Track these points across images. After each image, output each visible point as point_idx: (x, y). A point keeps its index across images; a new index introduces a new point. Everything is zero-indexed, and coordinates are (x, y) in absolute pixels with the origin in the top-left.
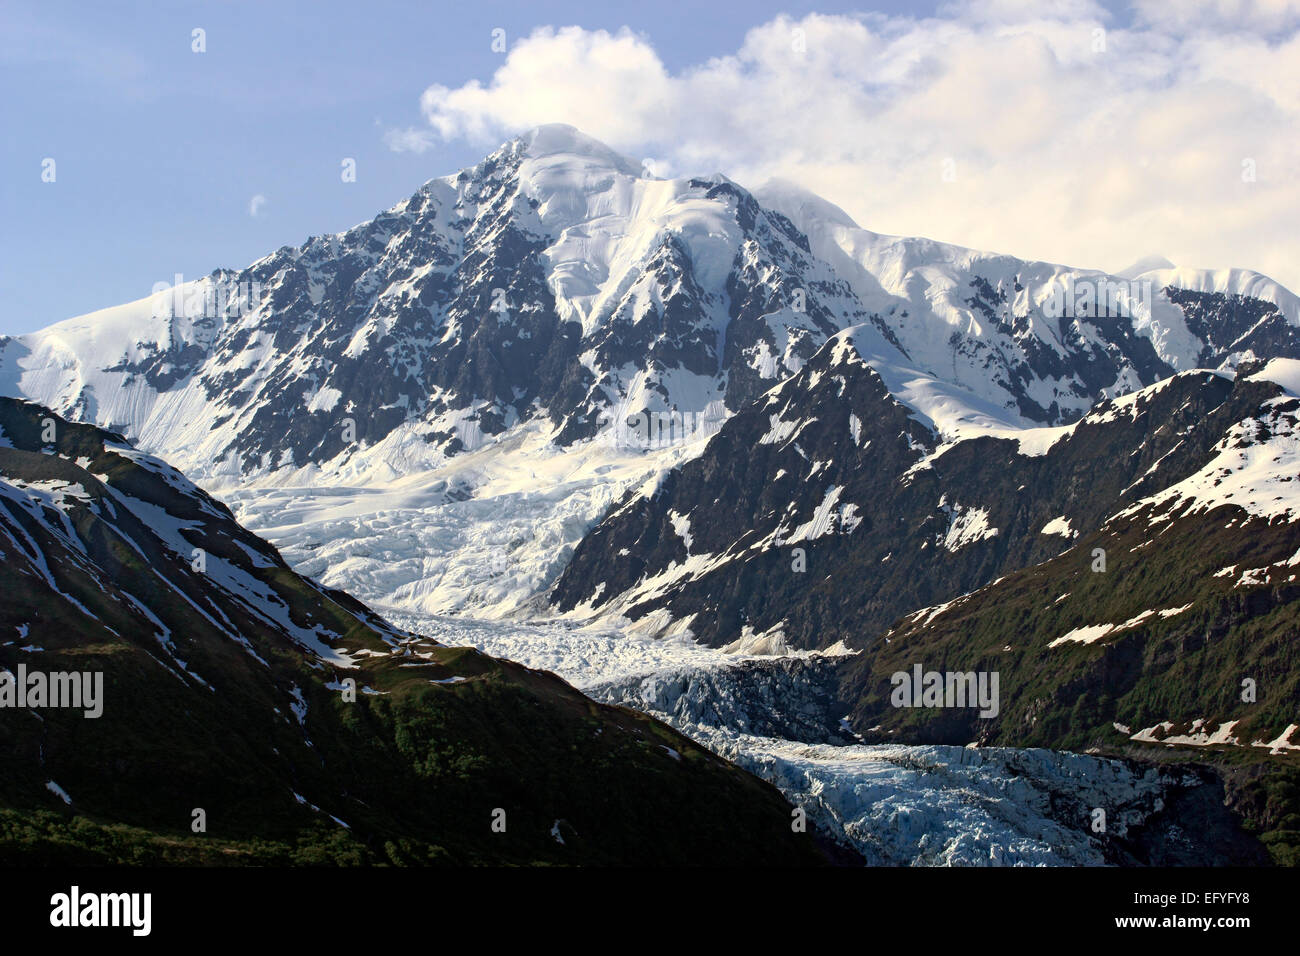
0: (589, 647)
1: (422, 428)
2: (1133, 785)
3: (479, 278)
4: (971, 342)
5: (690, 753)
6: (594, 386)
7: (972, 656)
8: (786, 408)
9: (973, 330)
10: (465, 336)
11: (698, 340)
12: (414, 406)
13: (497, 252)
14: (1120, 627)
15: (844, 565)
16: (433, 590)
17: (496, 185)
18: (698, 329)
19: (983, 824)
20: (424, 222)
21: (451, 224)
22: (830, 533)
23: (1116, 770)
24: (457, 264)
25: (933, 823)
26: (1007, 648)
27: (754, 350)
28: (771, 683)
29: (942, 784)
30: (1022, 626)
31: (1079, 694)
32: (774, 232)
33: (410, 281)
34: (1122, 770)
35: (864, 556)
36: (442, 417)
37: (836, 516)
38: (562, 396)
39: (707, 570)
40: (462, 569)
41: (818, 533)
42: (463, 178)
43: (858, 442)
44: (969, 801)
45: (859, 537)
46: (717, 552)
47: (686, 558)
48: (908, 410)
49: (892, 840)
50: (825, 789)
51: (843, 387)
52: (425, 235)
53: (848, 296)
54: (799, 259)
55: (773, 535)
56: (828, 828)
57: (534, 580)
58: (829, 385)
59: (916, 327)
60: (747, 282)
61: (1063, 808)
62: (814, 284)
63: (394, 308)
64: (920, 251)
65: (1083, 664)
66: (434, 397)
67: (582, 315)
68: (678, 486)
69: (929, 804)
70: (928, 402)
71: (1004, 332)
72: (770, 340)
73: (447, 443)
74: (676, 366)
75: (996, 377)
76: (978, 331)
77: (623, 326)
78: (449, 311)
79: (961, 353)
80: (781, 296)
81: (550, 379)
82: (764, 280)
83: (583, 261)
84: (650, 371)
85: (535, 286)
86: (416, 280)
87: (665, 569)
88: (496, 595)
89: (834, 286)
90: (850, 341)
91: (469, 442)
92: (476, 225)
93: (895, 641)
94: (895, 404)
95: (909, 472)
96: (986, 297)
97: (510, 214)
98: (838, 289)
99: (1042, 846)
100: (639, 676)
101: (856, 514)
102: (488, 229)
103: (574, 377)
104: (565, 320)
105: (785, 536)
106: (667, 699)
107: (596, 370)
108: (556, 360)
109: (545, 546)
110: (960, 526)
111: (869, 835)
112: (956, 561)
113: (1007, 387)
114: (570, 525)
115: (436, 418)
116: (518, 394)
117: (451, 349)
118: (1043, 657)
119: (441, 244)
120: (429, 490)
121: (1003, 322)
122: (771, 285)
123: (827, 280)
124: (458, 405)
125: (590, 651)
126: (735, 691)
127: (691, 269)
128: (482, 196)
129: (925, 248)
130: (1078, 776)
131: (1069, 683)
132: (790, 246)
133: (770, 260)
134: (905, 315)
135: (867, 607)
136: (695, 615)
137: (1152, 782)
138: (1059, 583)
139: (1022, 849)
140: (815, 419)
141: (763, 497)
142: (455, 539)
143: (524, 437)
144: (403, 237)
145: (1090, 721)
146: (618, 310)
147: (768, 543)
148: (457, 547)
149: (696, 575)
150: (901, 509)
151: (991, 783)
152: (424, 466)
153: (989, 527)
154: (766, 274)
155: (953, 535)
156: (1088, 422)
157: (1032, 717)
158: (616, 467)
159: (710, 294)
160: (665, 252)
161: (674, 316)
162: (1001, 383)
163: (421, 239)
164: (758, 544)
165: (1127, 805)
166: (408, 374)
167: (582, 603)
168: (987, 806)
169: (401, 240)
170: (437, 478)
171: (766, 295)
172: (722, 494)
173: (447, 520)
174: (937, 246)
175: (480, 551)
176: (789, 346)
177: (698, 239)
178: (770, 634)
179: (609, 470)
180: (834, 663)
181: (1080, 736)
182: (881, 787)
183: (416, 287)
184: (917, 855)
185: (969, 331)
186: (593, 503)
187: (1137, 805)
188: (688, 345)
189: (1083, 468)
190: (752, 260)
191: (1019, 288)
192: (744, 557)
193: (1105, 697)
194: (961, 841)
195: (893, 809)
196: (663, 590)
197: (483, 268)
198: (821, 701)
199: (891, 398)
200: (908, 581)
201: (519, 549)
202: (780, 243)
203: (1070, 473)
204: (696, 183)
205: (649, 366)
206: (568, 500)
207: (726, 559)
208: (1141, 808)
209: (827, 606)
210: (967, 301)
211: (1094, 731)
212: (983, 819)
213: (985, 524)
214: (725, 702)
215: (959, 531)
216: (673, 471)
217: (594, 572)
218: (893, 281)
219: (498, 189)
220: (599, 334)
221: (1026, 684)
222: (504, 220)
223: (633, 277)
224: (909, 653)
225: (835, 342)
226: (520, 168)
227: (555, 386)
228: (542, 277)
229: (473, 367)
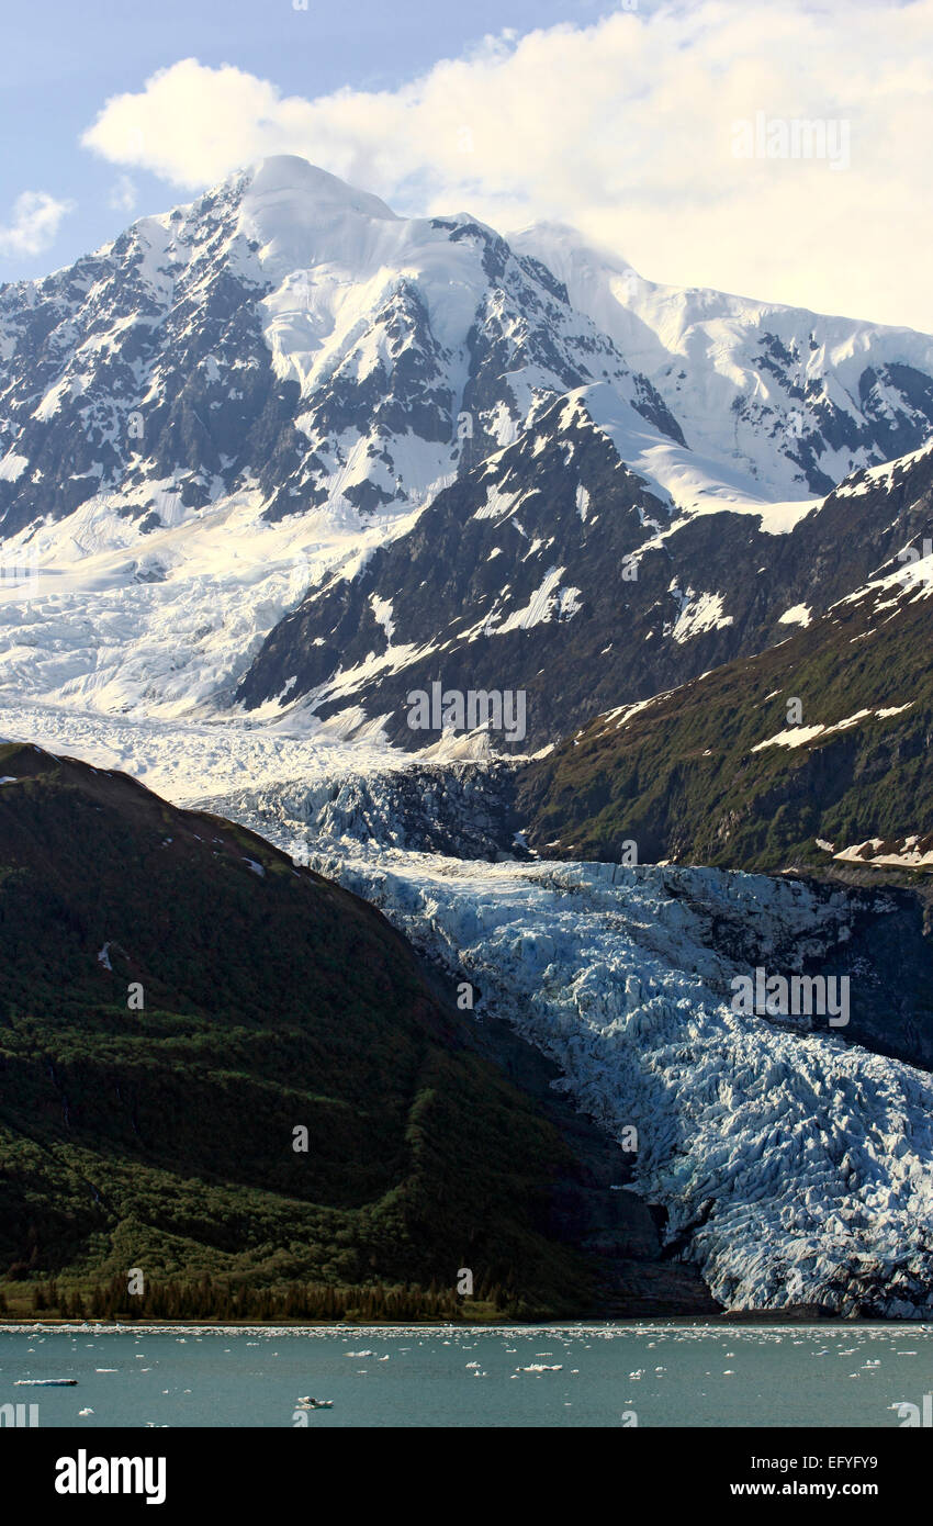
0: (253, 748)
1: (118, 501)
2: (815, 911)
3: (188, 331)
4: (756, 408)
5: (277, 867)
6: (310, 453)
7: (669, 760)
8: (506, 478)
9: (759, 395)
10: (170, 397)
11: (430, 401)
12: (108, 476)
13: (209, 301)
14: (832, 729)
15: (560, 657)
16: (106, 684)
17: (213, 224)
18: (431, 390)
19: (624, 953)
20: (130, 266)
21: (160, 269)
22: (546, 621)
23: (796, 893)
24: (165, 314)
25: (564, 952)
26: (707, 753)
27: (492, 413)
28: (437, 792)
29: (584, 906)
30: (725, 727)
31: (778, 805)
32: (527, 280)
33: (112, 334)
34: (803, 893)
35: (582, 647)
36: (139, 488)
37: (554, 602)
38: (274, 464)
39: (408, 663)
40: (140, 661)
41: (533, 620)
42: (177, 216)
43: (584, 517)
44: (613, 926)
45: (578, 625)
46: (420, 643)
47: (386, 649)
48: (641, 481)
49: (512, 970)
50: (440, 911)
51: (571, 455)
52: (129, 281)
53: (609, 353)
54: (554, 311)
55: (482, 623)
56: (439, 956)
57: (219, 673)
58: (554, 453)
59: (695, 390)
60: (490, 336)
61: (727, 935)
62: (571, 339)
63: (91, 364)
64: (703, 303)
65: (785, 771)
66: (132, 466)
67: (301, 373)
68: (384, 566)
69: (564, 930)
70: (665, 472)
71: (795, 396)
72: (511, 402)
73: (143, 518)
74: (405, 432)
75: (783, 447)
76: (765, 394)
77: (345, 386)
78: (153, 368)
79: (744, 419)
80: (526, 352)
81: (262, 445)
82: (508, 334)
83: (306, 312)
84: (374, 437)
85: (249, 340)
86: (118, 332)
87: (362, 661)
88: (175, 690)
89: (593, 341)
90: (581, 401)
91: (167, 517)
92: (189, 270)
93: (583, 743)
94: (628, 473)
95: (638, 552)
96: (776, 355)
97: (226, 257)
98: (598, 345)
99: (693, 979)
100: (284, 782)
101: (577, 599)
102: (201, 275)
103: (288, 444)
104: (281, 379)
105: (496, 625)
106: (311, 808)
107: (313, 435)
108: (269, 424)
109: (235, 635)
110: (691, 613)
111: (485, 964)
112: (683, 653)
113: (795, 459)
114: (264, 611)
115: (132, 489)
116: (226, 462)
117: (153, 410)
118: (744, 763)
119: (147, 292)
120: (116, 572)
121: (795, 385)
122: (515, 340)
123: (586, 334)
124: (161, 473)
125: (252, 754)
126: (392, 799)
127: (428, 320)
128: (197, 237)
129: (709, 300)
130: (747, 899)
131: (767, 793)
132: (544, 296)
133: (517, 312)
134: (682, 376)
135: (582, 706)
136: (391, 714)
137: (838, 905)
138: (770, 679)
139: (665, 982)
140: (537, 491)
141: (474, 579)
142: (136, 626)
143: (230, 512)
144: (106, 284)
145: (789, 836)
146: (341, 368)
147: (477, 633)
148: (137, 636)
149: (395, 668)
150: (626, 594)
151: (643, 906)
152: (116, 544)
153: (723, 616)
154: (512, 326)
155: (683, 623)
156: (838, 496)
157: (724, 832)
158: (326, 546)
159: (448, 350)
160: (398, 302)
161: (406, 373)
162: (789, 454)
163: (125, 285)
164: (465, 634)
165: (806, 934)
166: (103, 440)
167: (270, 700)
168: (634, 933)
169: (103, 287)
170: (126, 558)
171: (510, 351)
172: (430, 576)
173: (127, 604)
174: (723, 297)
175: (161, 640)
176: (532, 409)
177: (437, 287)
178: (473, 736)
179: (319, 549)
180: (514, 769)
181: (777, 854)
182: (509, 909)
183: (117, 340)
184: (540, 988)
185: (755, 393)
186: (291, 586)
187: (819, 934)
188: (418, 408)
189: (829, 547)
190: (496, 310)
191: (814, 346)
192: (448, 648)
193: (808, 809)
194: (592, 973)
195: (518, 934)
196: (358, 685)
197: (193, 319)
198: (495, 812)
199: (624, 467)
200: (628, 676)
201: (206, 638)
202: (533, 292)
203: (815, 554)
204: (438, 224)
205: (373, 431)
206: (264, 583)
207: (429, 650)
208: (823, 937)
209: (538, 705)
210: (754, 360)
211: (792, 849)
212: (626, 947)
213: (720, 611)
214: (378, 812)
215: (690, 619)
216: (379, 549)
217: (285, 664)
218: (671, 337)
219: (215, 230)
220: (319, 394)
221: (724, 793)
222: (218, 265)
223: (361, 330)
224: (598, 757)
225: (565, 402)
226: (240, 206)
227: (268, 454)
228: (259, 329)
229: (176, 432)
